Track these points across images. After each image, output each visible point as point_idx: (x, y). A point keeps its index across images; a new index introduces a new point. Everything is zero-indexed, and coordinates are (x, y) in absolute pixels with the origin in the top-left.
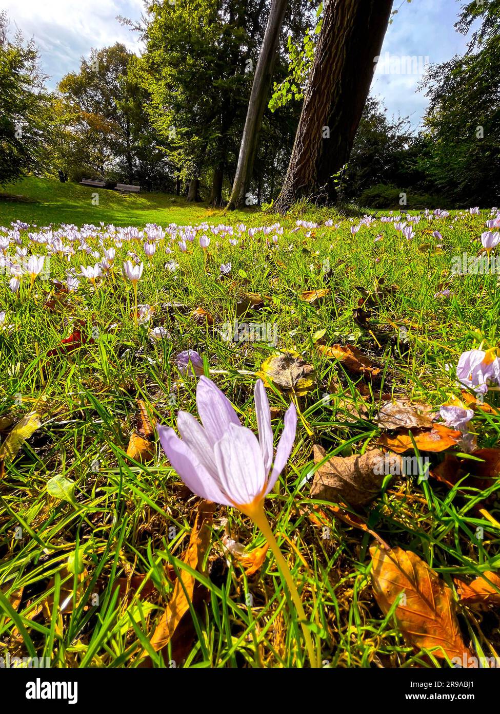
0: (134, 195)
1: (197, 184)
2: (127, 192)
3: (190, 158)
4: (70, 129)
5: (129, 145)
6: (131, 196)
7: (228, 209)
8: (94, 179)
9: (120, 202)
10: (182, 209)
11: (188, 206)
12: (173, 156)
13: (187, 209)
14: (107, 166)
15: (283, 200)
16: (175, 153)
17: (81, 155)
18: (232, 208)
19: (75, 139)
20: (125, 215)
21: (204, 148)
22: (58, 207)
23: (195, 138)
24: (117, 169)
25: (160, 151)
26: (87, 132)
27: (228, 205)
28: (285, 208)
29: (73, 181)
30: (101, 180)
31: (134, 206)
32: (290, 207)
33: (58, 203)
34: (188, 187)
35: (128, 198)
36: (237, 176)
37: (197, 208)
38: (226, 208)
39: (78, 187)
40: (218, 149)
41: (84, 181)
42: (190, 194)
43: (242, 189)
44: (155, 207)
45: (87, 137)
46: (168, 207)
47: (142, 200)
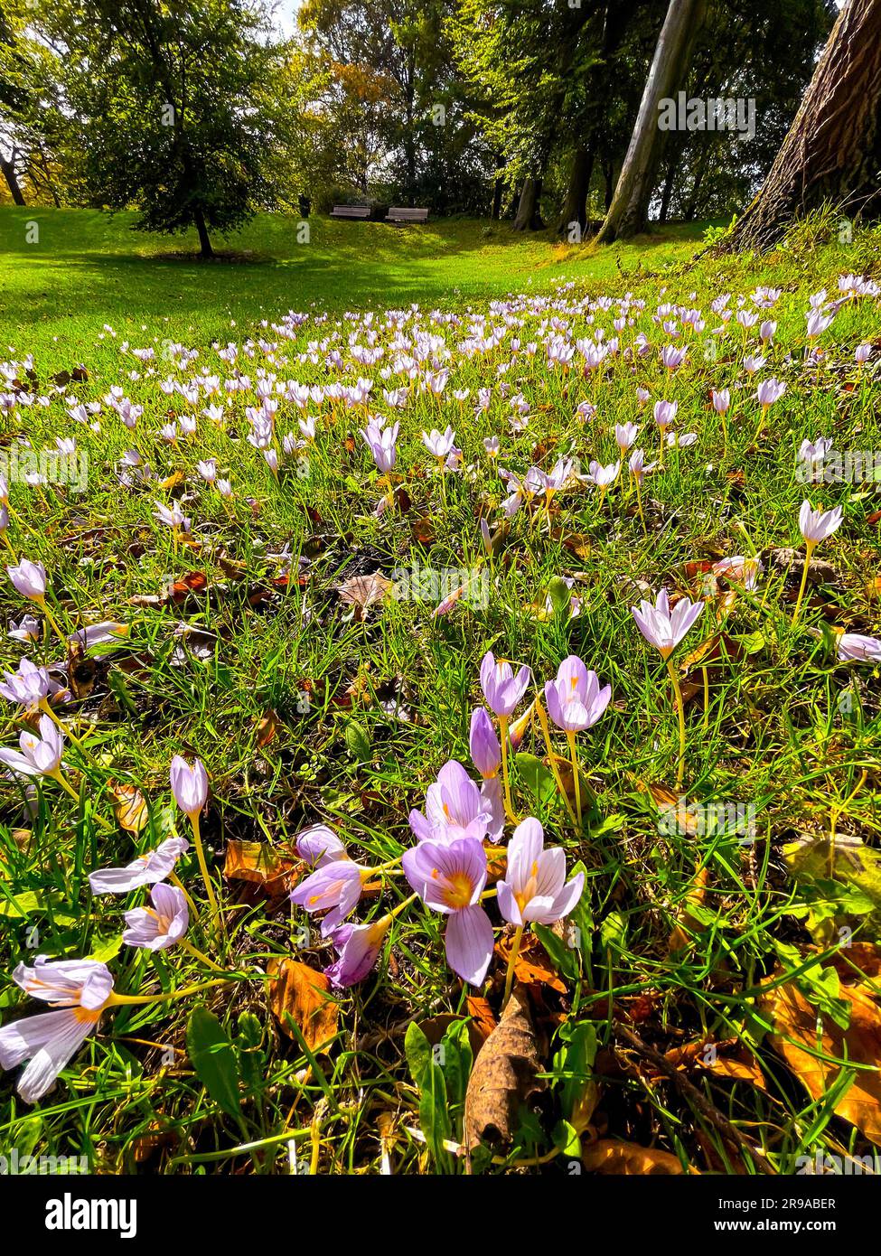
0: (418, 227)
1: (537, 189)
2: (406, 223)
3: (529, 129)
4: (315, 107)
5: (410, 120)
6: (412, 230)
7: (601, 240)
8: (353, 203)
9: (393, 244)
10: (505, 250)
11: (516, 241)
12: (497, 129)
13: (515, 248)
14: (373, 174)
15: (765, 215)
16: (501, 123)
17: (332, 157)
18: (609, 238)
19: (320, 126)
20: (406, 271)
21: (559, 99)
22: (301, 266)
23: (547, 78)
24: (389, 177)
25: (469, 122)
26: (341, 108)
27: (601, 231)
28: (771, 234)
29: (319, 212)
30: (363, 204)
31: (419, 251)
32: (782, 232)
33: (302, 259)
34: (516, 198)
35: (409, 237)
36: (629, 159)
37: (531, 244)
38: (595, 239)
39: (329, 223)
40: (591, 98)
41: (337, 211)
42: (522, 214)
43: (637, 190)
44: (452, 251)
45: (341, 118)
46: (479, 247)
47: (431, 238)
